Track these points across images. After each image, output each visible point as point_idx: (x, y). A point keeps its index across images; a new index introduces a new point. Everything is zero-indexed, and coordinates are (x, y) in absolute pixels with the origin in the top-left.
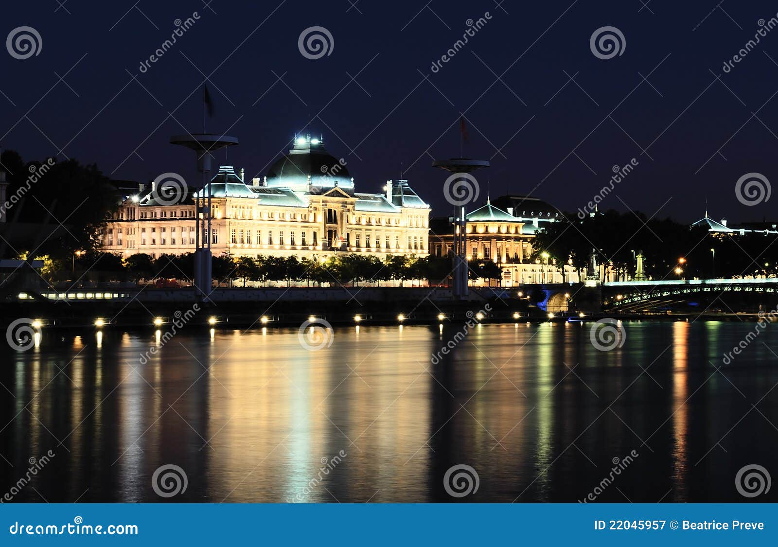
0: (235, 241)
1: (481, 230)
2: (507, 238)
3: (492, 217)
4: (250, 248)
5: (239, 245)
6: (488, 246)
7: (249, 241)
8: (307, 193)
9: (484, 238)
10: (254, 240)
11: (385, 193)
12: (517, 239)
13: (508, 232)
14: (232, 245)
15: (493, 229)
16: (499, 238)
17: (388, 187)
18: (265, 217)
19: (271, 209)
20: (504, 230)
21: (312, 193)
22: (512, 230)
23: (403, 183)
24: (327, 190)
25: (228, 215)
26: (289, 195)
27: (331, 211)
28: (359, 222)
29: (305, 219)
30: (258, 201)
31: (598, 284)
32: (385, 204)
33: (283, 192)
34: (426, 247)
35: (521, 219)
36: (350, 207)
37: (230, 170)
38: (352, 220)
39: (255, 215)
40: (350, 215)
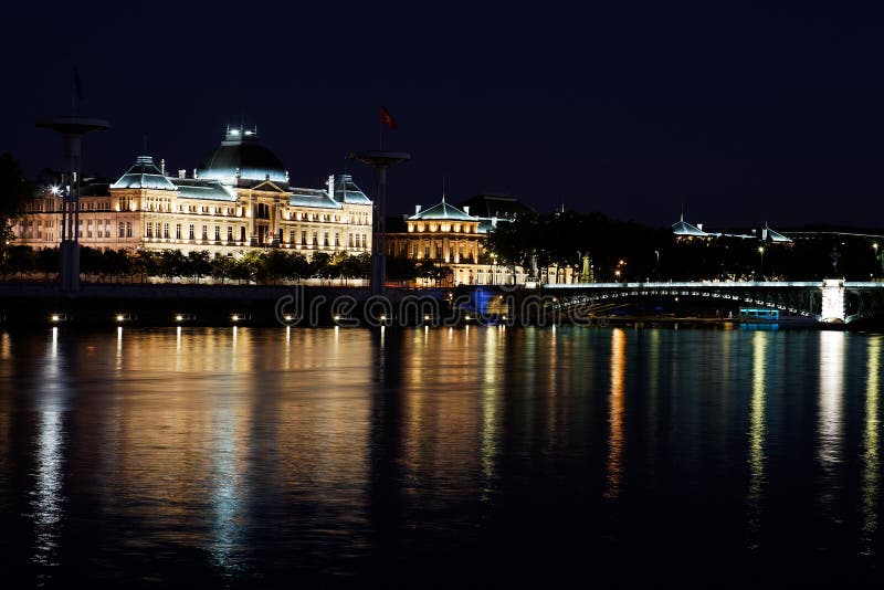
0: (150, 235)
1: (433, 228)
2: (461, 238)
3: (446, 216)
4: (167, 242)
5: (155, 240)
6: (440, 245)
7: (167, 236)
8: (234, 186)
9: (437, 238)
10: (173, 234)
11: (327, 188)
12: (472, 239)
13: (462, 231)
14: (146, 239)
15: (446, 228)
16: (453, 238)
17: (331, 182)
18: (186, 210)
19: (192, 203)
20: (457, 229)
21: (238, 186)
22: (467, 230)
23: (347, 178)
24: (258, 182)
25: (143, 208)
26: (217, 187)
27: (261, 205)
28: (293, 218)
29: (232, 214)
30: (178, 194)
31: (537, 286)
32: (326, 199)
33: (210, 185)
34: (369, 245)
35: (477, 218)
36: (284, 202)
37: (148, 160)
38: (287, 215)
39: (174, 208)
40: (284, 210)
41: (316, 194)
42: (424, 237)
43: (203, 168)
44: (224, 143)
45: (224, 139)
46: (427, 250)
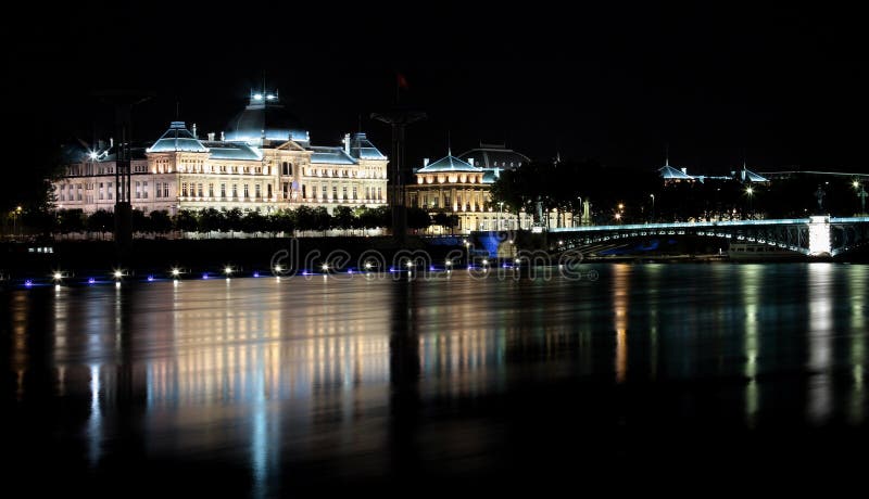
0: (185, 194)
1: (441, 180)
2: (467, 188)
3: (453, 168)
4: (201, 201)
5: (190, 198)
6: (448, 195)
7: (201, 195)
8: (260, 147)
9: (445, 188)
10: (206, 193)
11: (344, 145)
12: (477, 188)
13: (468, 181)
14: (182, 199)
15: (453, 179)
16: (459, 188)
17: (347, 140)
18: (217, 170)
19: (223, 163)
20: (463, 180)
21: (265, 147)
22: (473, 180)
23: (362, 136)
24: (282, 143)
25: (178, 169)
26: (244, 148)
27: (285, 164)
28: (315, 175)
29: (259, 172)
30: (209, 155)
31: (543, 230)
32: (343, 156)
33: (238, 146)
34: (385, 197)
35: (481, 169)
36: (306, 160)
37: (179, 125)
38: (308, 172)
39: (207, 169)
40: (306, 167)
41: (333, 151)
42: (432, 188)
43: (230, 130)
44: (248, 108)
45: (248, 103)
46: (437, 200)
